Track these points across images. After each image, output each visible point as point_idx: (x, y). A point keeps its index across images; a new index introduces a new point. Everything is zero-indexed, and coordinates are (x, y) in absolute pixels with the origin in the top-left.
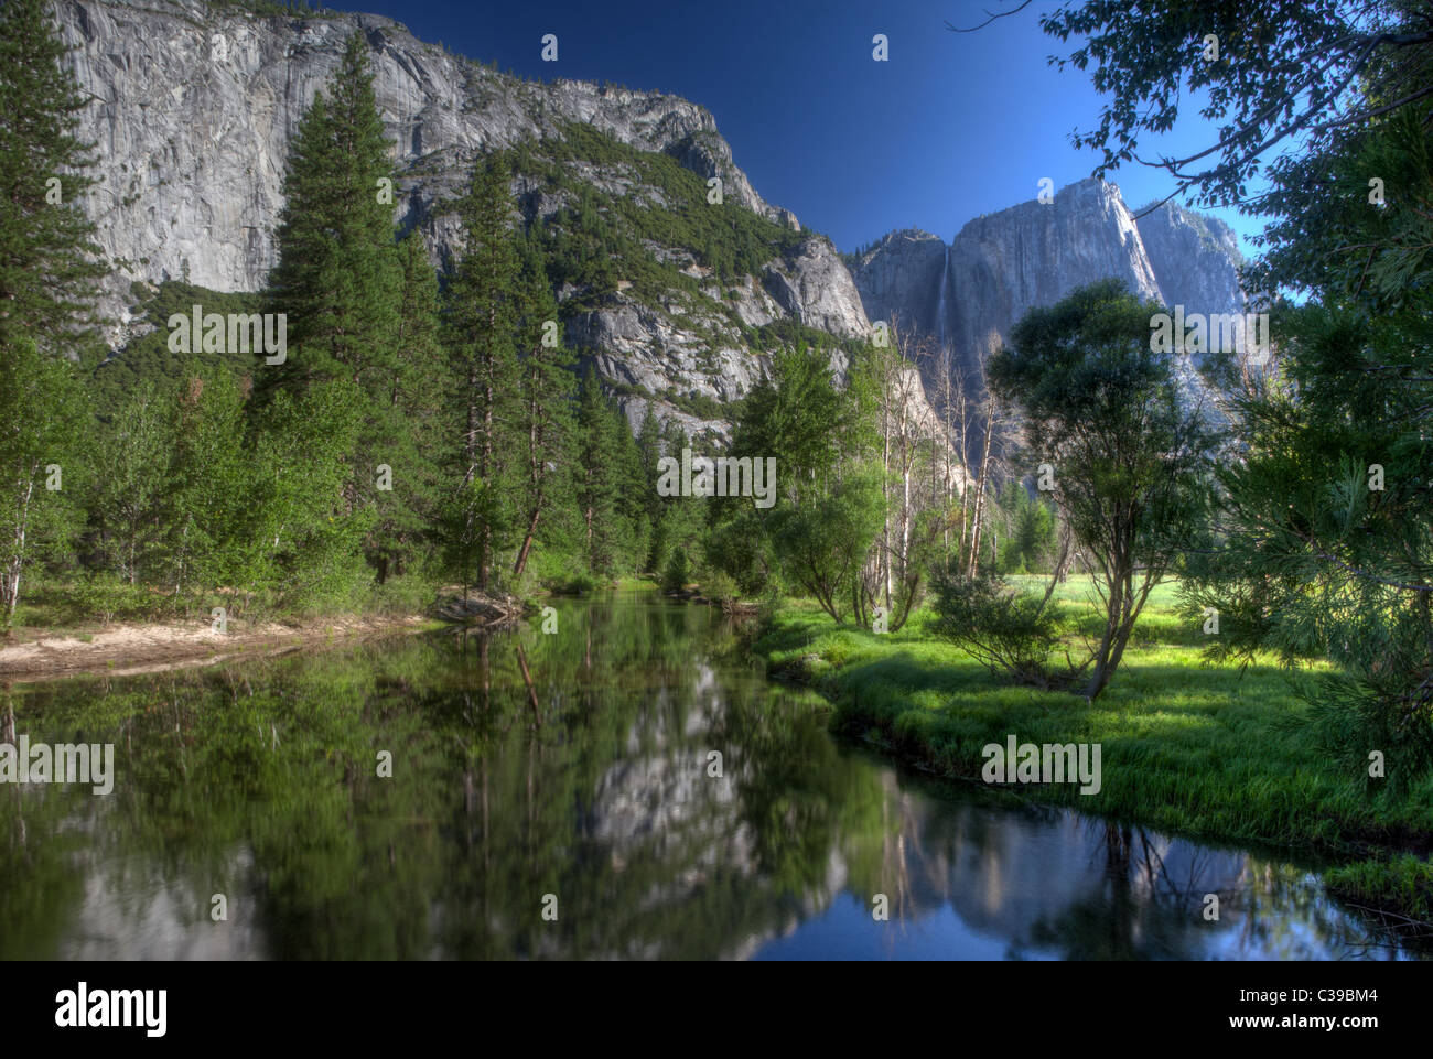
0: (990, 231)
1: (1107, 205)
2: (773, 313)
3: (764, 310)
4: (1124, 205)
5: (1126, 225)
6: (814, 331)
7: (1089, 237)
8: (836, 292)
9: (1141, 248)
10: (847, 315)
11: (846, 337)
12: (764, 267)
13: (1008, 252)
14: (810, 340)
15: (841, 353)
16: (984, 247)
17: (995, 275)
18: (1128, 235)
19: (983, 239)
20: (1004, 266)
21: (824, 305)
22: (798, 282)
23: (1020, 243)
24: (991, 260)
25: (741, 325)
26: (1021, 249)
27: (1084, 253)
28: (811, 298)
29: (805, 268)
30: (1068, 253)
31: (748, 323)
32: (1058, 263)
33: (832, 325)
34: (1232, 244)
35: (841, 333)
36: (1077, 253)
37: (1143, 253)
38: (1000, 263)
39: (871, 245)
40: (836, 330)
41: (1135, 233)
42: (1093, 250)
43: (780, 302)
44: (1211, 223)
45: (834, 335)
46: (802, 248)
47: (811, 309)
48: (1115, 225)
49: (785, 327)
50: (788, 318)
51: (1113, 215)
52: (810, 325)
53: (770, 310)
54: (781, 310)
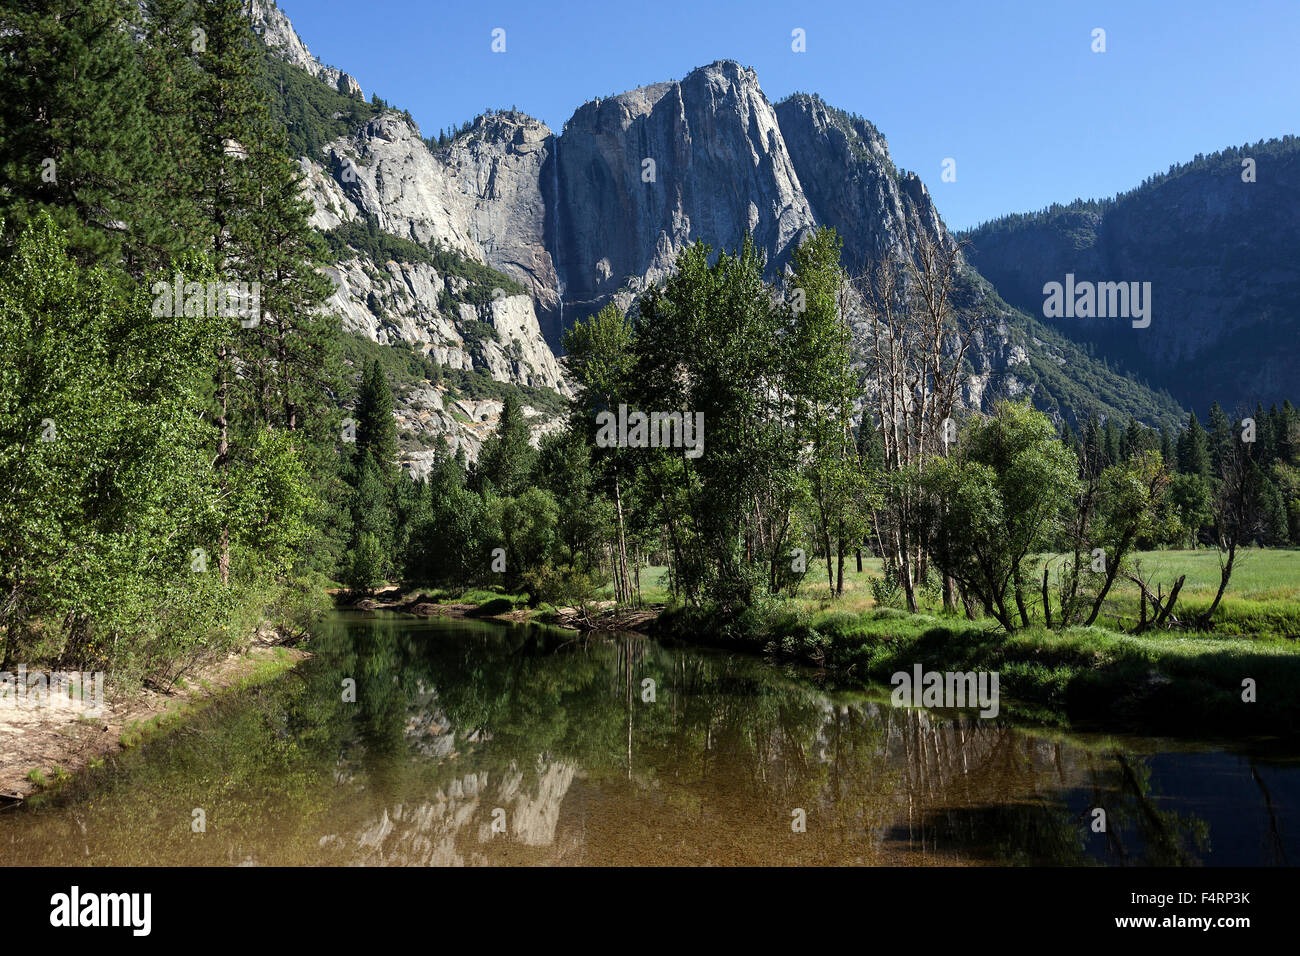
0: (608, 120)
1: (744, 96)
2: (340, 212)
3: (330, 209)
4: (763, 97)
5: (767, 121)
6: (395, 238)
7: (724, 133)
8: (423, 189)
9: (784, 150)
10: (436, 220)
11: (437, 249)
12: (326, 149)
13: (629, 147)
14: (391, 251)
15: (433, 271)
16: (600, 140)
17: (615, 176)
18: (770, 133)
19: (598, 129)
20: (626, 166)
21: (406, 207)
22: (373, 172)
23: (644, 134)
24: (609, 155)
26: (645, 144)
27: (719, 153)
28: (390, 195)
29: (380, 155)
30: (701, 153)
32: (690, 164)
33: (418, 232)
34: (882, 152)
35: (431, 243)
36: (711, 153)
37: (787, 157)
38: (620, 161)
39: (460, 128)
40: (424, 239)
41: (777, 132)
42: (730, 150)
43: (350, 198)
44: (859, 125)
45: (422, 246)
46: (376, 126)
47: (391, 210)
48: (753, 120)
49: (358, 233)
50: (361, 220)
51: (751, 108)
52: (391, 231)
53: (337, 208)
54: (352, 209)
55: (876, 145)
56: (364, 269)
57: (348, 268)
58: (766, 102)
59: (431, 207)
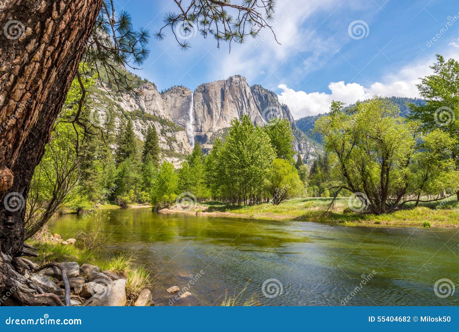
0: (207, 89)
1: (243, 84)
2: (134, 107)
3: (131, 106)
4: (247, 84)
5: (249, 91)
6: (149, 115)
8: (157, 103)
9: (253, 98)
10: (161, 111)
11: (161, 118)
12: (131, 91)
13: (212, 96)
14: (148, 118)
15: (159, 123)
16: (205, 94)
18: (249, 94)
19: (204, 91)
21: (152, 107)
22: (144, 98)
23: (216, 93)
25: (122, 110)
26: (216, 95)
28: (148, 103)
29: (146, 93)
30: (231, 98)
31: (125, 110)
32: (228, 100)
33: (156, 113)
34: (277, 99)
35: (159, 116)
39: (167, 90)
40: (157, 115)
41: (251, 93)
43: (137, 104)
44: (271, 93)
45: (157, 117)
46: (145, 86)
47: (148, 107)
48: (245, 90)
49: (139, 113)
50: (140, 110)
51: (244, 87)
52: (148, 113)
53: (133, 106)
54: (137, 107)
55: (275, 98)
56: (140, 123)
57: (136, 122)
58: (248, 86)
59: (159, 107)
